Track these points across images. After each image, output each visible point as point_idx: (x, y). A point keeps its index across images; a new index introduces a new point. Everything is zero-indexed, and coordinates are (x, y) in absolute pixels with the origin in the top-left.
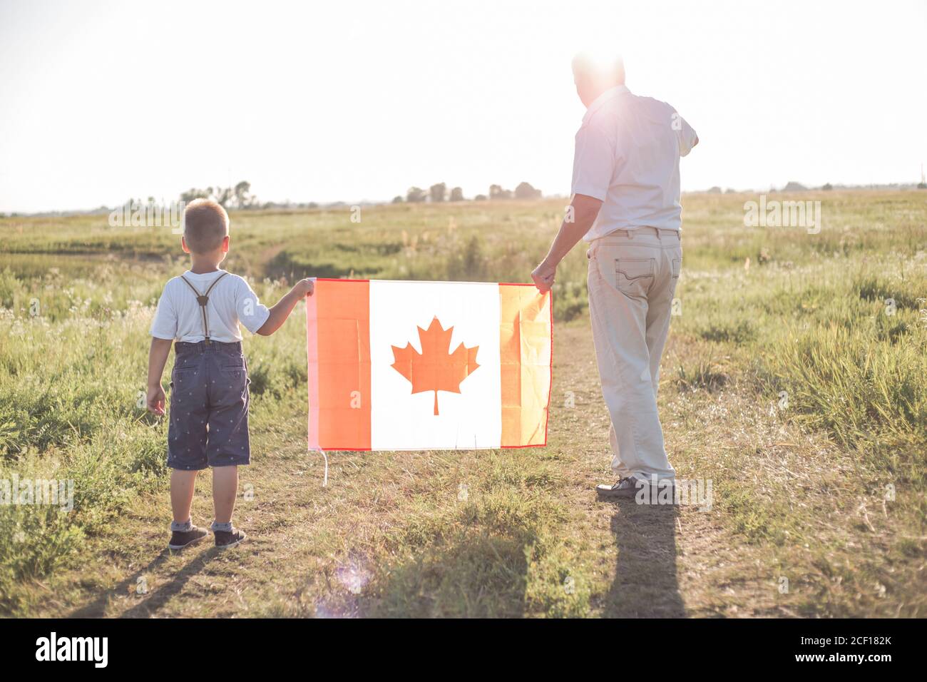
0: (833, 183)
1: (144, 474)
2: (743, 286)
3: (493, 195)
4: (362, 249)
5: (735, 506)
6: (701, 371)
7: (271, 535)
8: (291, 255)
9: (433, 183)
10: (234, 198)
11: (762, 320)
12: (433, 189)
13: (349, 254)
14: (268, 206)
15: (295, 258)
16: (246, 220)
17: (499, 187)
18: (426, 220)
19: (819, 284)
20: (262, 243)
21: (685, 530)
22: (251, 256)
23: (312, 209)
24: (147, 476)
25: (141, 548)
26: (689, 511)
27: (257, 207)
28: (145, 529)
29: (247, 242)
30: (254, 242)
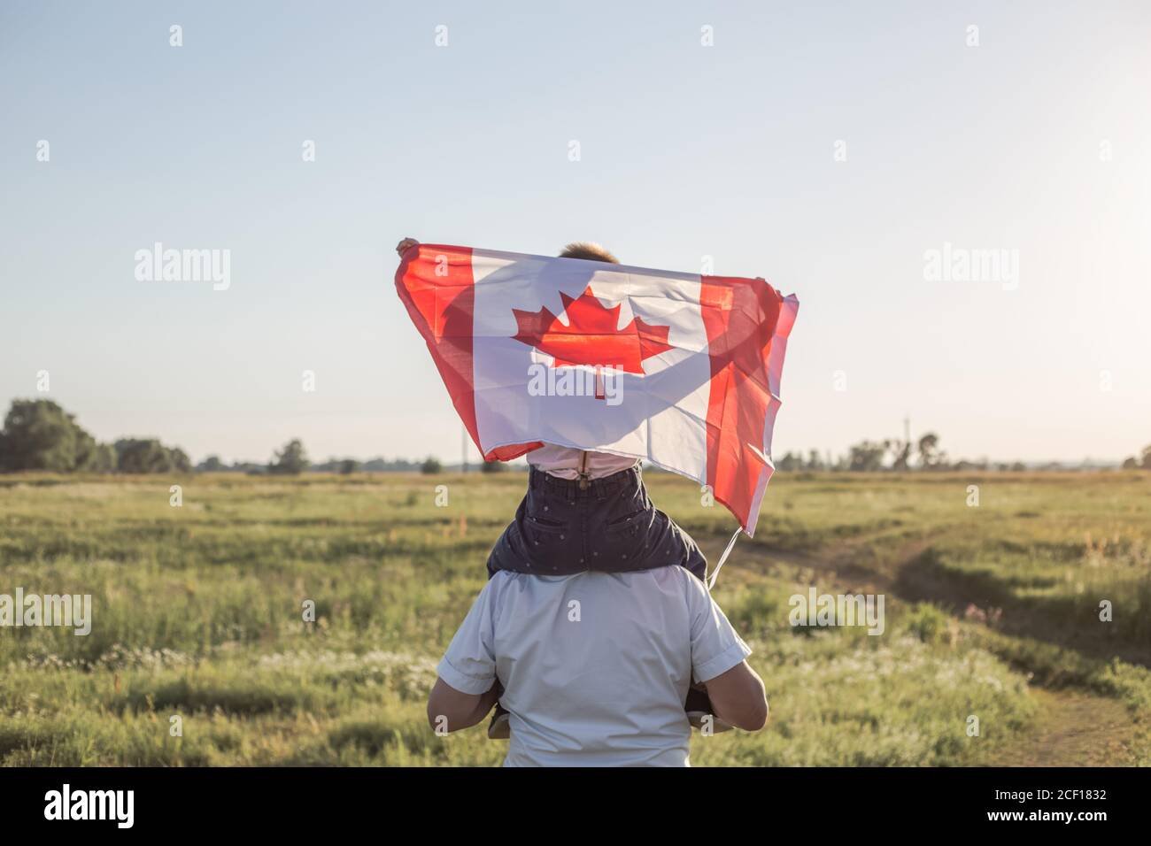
4: (1032, 550)
8: (939, 554)
10: (917, 455)
13: (1016, 557)
14: (961, 466)
15: (942, 560)
20: (908, 535)
22: (888, 552)
23: (1016, 473)
27: (947, 467)
29: (888, 532)
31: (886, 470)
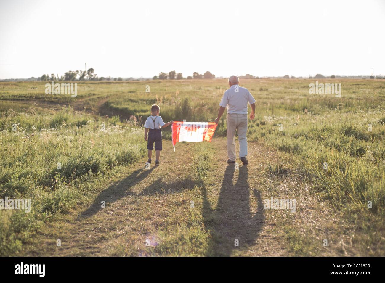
0: (335, 75)
1: (47, 213)
2: (297, 124)
3: (194, 76)
4: (140, 101)
5: (290, 238)
6: (278, 168)
7: (99, 244)
8: (110, 103)
9: (170, 71)
10: (87, 75)
11: (304, 142)
12: (170, 73)
13: (135, 103)
14: (101, 79)
15: (112, 105)
16: (92, 85)
17: (197, 73)
18: (166, 88)
19: (328, 126)
20: (98, 98)
21: (269, 249)
22: (94, 103)
23: (119, 81)
24: (48, 214)
25: (45, 250)
26: (271, 239)
27: (97, 79)
28: (46, 240)
29: (92, 97)
30: (95, 97)
31: (78, 80)
